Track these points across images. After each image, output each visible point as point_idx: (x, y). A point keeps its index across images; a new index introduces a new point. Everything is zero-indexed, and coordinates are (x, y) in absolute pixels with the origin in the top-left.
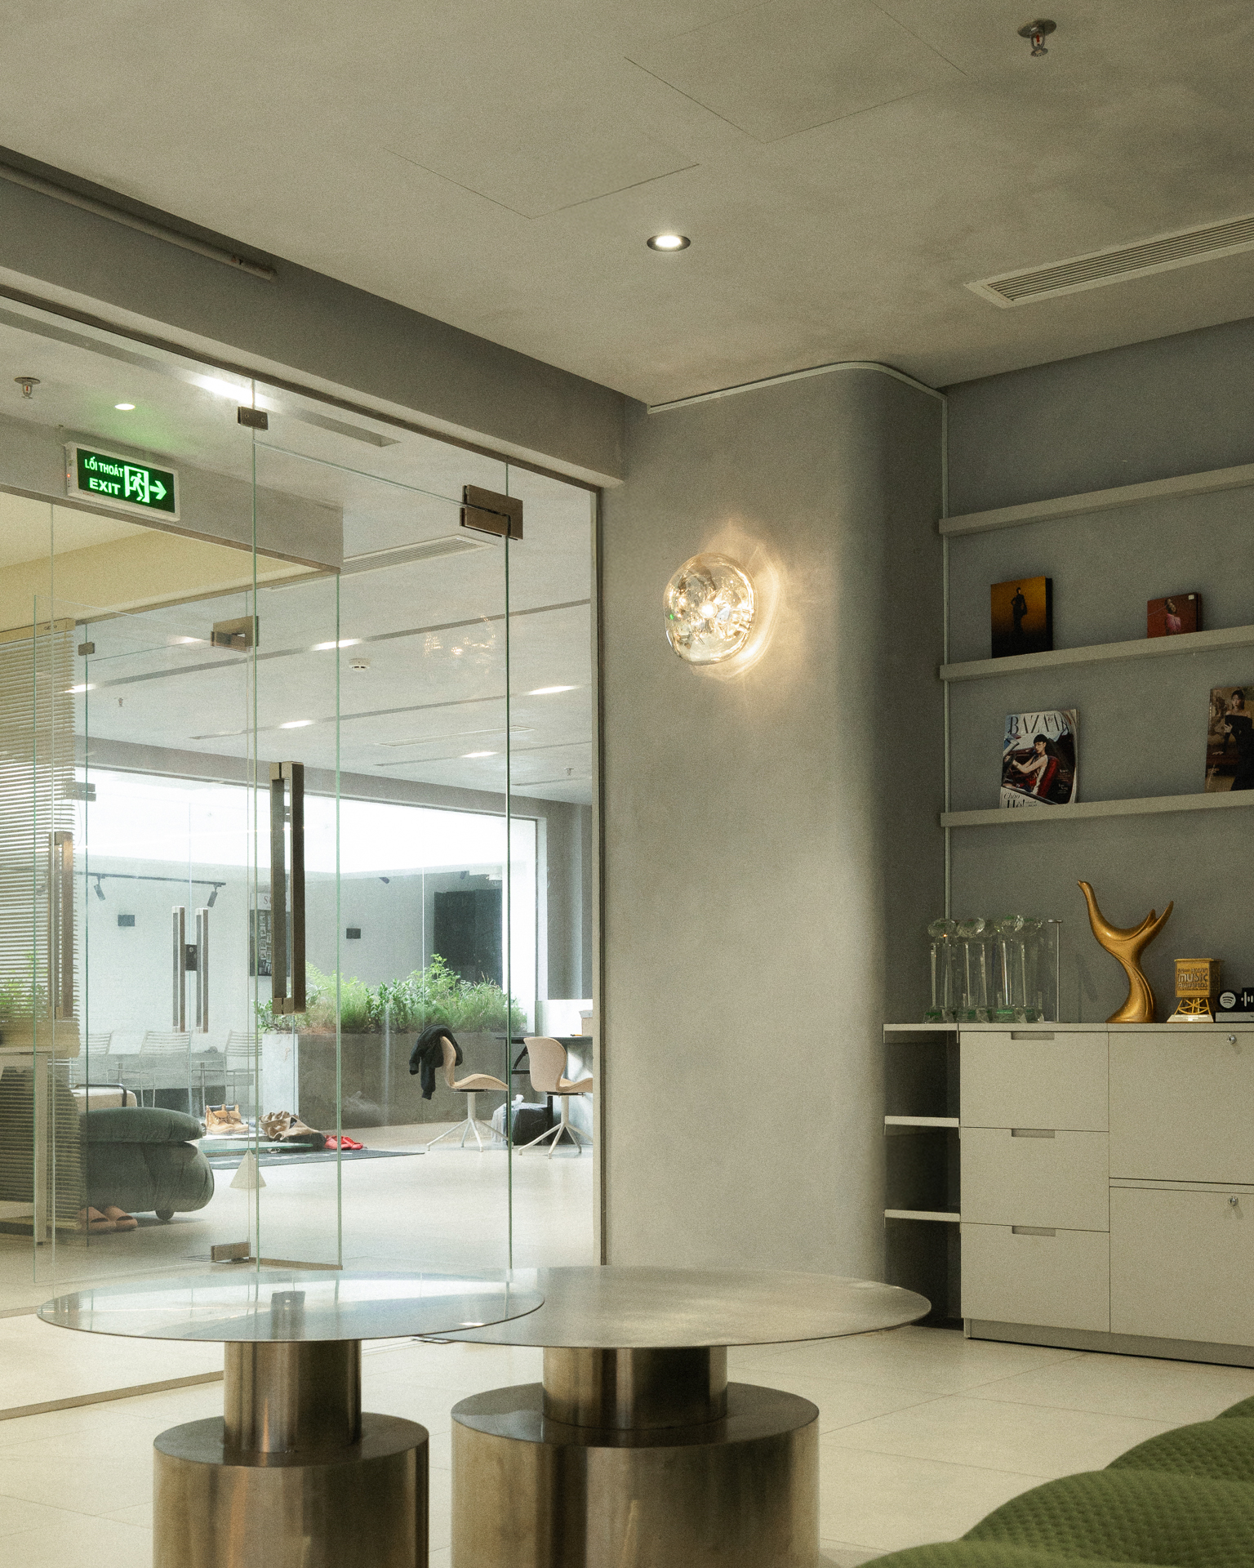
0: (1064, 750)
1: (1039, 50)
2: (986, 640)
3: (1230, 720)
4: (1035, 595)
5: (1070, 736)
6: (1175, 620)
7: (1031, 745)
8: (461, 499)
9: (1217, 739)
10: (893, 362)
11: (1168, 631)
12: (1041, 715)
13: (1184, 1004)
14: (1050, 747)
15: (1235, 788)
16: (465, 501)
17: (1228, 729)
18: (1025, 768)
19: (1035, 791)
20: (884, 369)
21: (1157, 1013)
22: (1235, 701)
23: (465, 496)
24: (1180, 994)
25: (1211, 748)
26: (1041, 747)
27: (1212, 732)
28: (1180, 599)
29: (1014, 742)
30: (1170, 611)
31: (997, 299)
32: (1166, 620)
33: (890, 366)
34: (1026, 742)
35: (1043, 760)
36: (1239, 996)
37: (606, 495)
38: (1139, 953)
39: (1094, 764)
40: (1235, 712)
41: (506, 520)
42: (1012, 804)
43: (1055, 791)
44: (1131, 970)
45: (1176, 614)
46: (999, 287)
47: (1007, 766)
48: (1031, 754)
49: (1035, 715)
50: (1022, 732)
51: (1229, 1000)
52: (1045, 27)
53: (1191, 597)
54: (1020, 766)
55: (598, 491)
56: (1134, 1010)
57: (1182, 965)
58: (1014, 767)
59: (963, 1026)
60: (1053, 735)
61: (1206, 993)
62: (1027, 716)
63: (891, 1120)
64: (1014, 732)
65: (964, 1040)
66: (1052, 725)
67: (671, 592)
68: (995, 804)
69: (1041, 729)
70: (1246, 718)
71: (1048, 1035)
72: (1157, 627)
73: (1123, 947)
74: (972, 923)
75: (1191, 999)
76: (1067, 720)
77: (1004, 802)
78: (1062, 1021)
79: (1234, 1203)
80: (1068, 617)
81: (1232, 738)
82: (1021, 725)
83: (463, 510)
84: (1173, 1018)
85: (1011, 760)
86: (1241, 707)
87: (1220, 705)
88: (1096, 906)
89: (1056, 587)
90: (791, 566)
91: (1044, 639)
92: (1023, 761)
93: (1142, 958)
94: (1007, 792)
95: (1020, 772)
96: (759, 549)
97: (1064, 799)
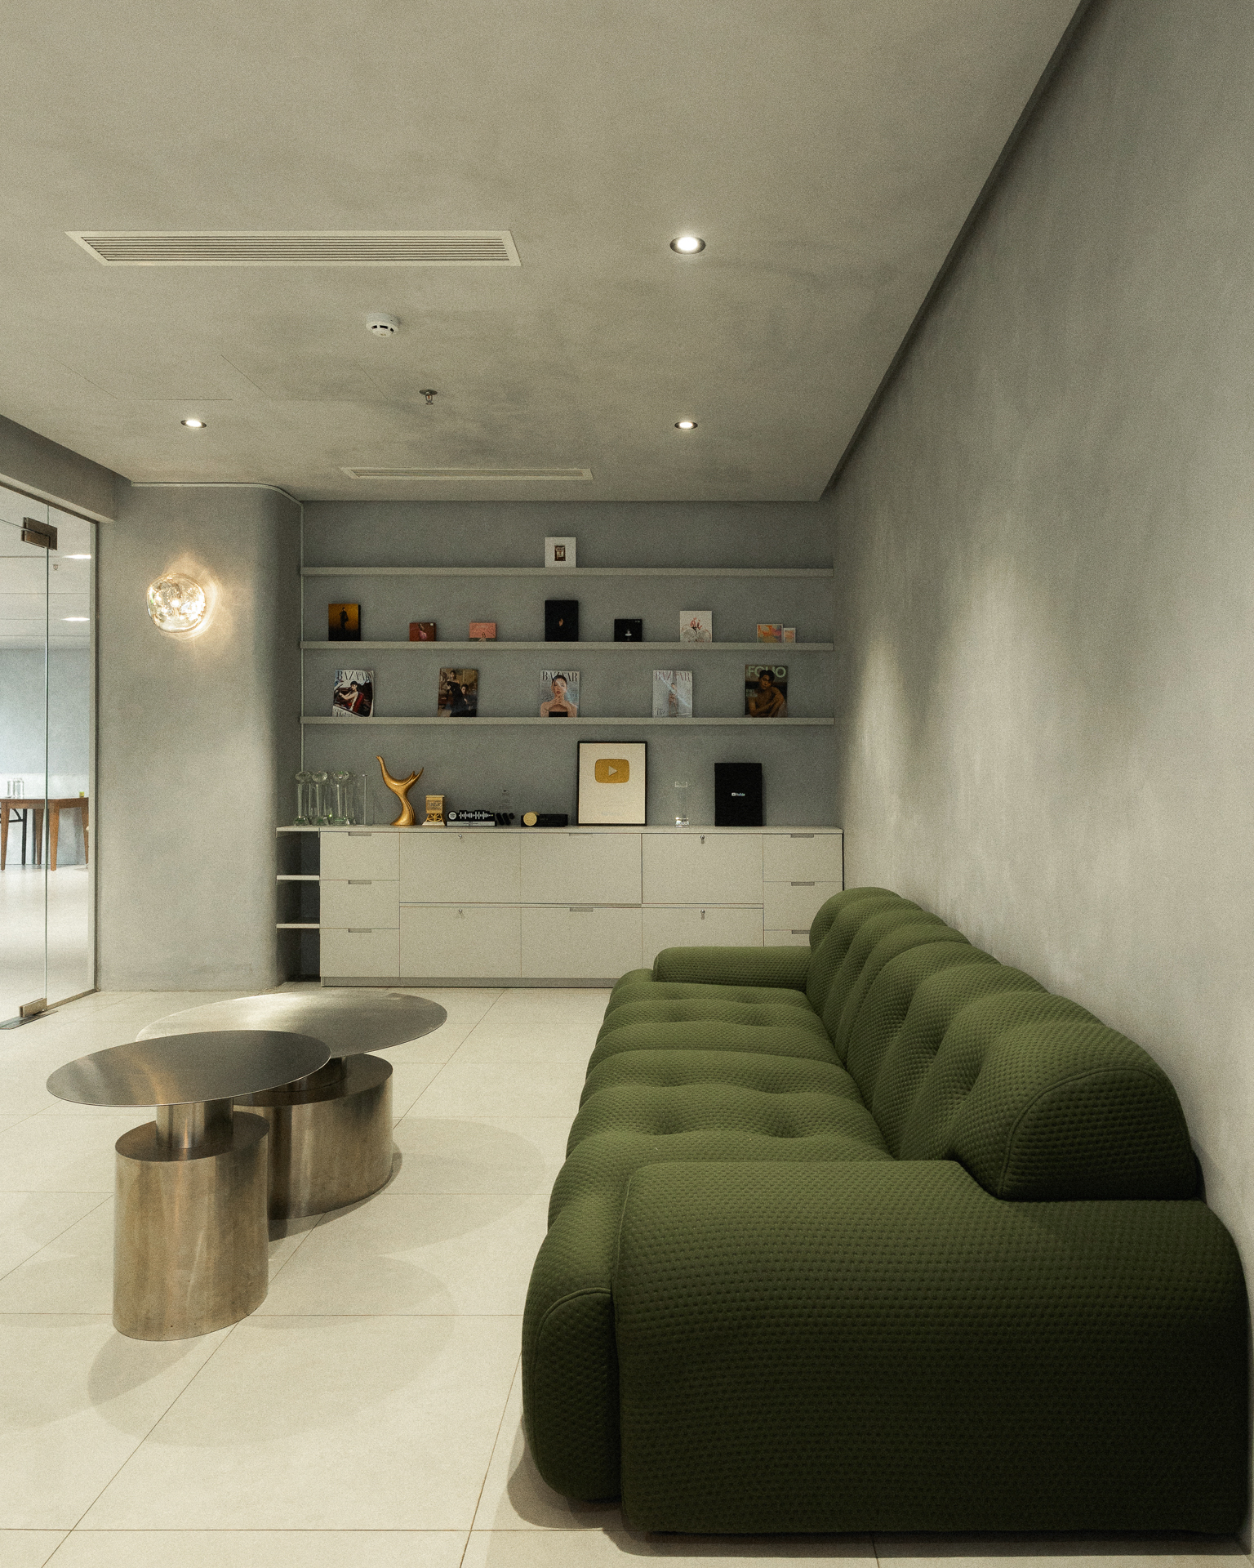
0: (367, 690)
1: (430, 402)
2: (325, 631)
3: (449, 683)
4: (352, 612)
5: (370, 683)
6: (424, 634)
7: (350, 686)
8: (22, 525)
9: (444, 692)
10: (283, 487)
11: (420, 639)
12: (355, 672)
13: (430, 817)
14: (360, 688)
15: (452, 715)
16: (25, 527)
17: (449, 688)
18: (346, 697)
19: (351, 709)
20: (281, 492)
21: (415, 821)
22: (452, 675)
23: (25, 524)
24: (428, 812)
25: (440, 696)
26: (354, 687)
27: (441, 688)
28: (427, 624)
29: (340, 684)
30: (421, 630)
31: (353, 476)
32: (419, 634)
33: (284, 491)
34: (346, 684)
35: (356, 693)
36: (458, 814)
37: (100, 526)
38: (406, 792)
39: (381, 698)
40: (452, 680)
41: (48, 538)
42: (339, 715)
43: (362, 709)
44: (402, 799)
45: (424, 631)
46: (355, 472)
47: (336, 695)
48: (349, 691)
49: (351, 671)
50: (344, 678)
51: (452, 816)
52: (433, 393)
53: (432, 625)
54: (343, 696)
55: (97, 523)
56: (404, 819)
57: (429, 798)
58: (340, 696)
59: (323, 829)
60: (361, 682)
61: (441, 812)
62: (347, 671)
63: (280, 877)
64: (340, 678)
65: (322, 836)
66: (361, 677)
67: (151, 590)
68: (330, 715)
69: (354, 678)
70: (456, 683)
71: (369, 834)
72: (414, 638)
73: (398, 788)
74: (320, 775)
75: (433, 815)
76: (369, 676)
77: (335, 713)
78: (369, 824)
79: (461, 912)
80: (368, 626)
81: (451, 692)
82: (344, 675)
83: (23, 532)
84: (425, 824)
85: (338, 693)
86: (455, 678)
87: (445, 676)
88: (386, 770)
89: (363, 608)
90: (224, 584)
91: (356, 635)
92: (345, 693)
93: (408, 794)
94: (336, 708)
95: (343, 699)
96: (204, 572)
97: (367, 714)
